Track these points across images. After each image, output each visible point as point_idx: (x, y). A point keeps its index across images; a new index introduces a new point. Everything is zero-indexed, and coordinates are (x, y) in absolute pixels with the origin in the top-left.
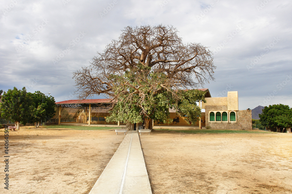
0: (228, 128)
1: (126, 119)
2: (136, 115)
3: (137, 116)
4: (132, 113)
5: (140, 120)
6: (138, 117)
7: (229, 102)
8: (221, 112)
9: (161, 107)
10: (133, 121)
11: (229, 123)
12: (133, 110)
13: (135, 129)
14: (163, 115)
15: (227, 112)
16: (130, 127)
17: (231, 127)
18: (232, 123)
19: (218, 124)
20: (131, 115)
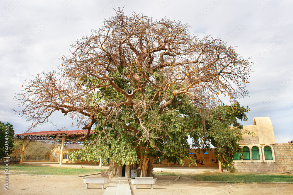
0: (264, 171)
1: (107, 156)
2: (127, 149)
3: (128, 151)
4: (118, 146)
5: (134, 159)
6: (131, 152)
7: (261, 131)
8: (250, 146)
9: (175, 135)
10: (121, 161)
11: (263, 163)
12: (121, 140)
13: (123, 175)
14: (179, 149)
15: (258, 146)
16: (116, 171)
17: (267, 169)
18: (267, 163)
19: (247, 164)
20: (117, 149)
